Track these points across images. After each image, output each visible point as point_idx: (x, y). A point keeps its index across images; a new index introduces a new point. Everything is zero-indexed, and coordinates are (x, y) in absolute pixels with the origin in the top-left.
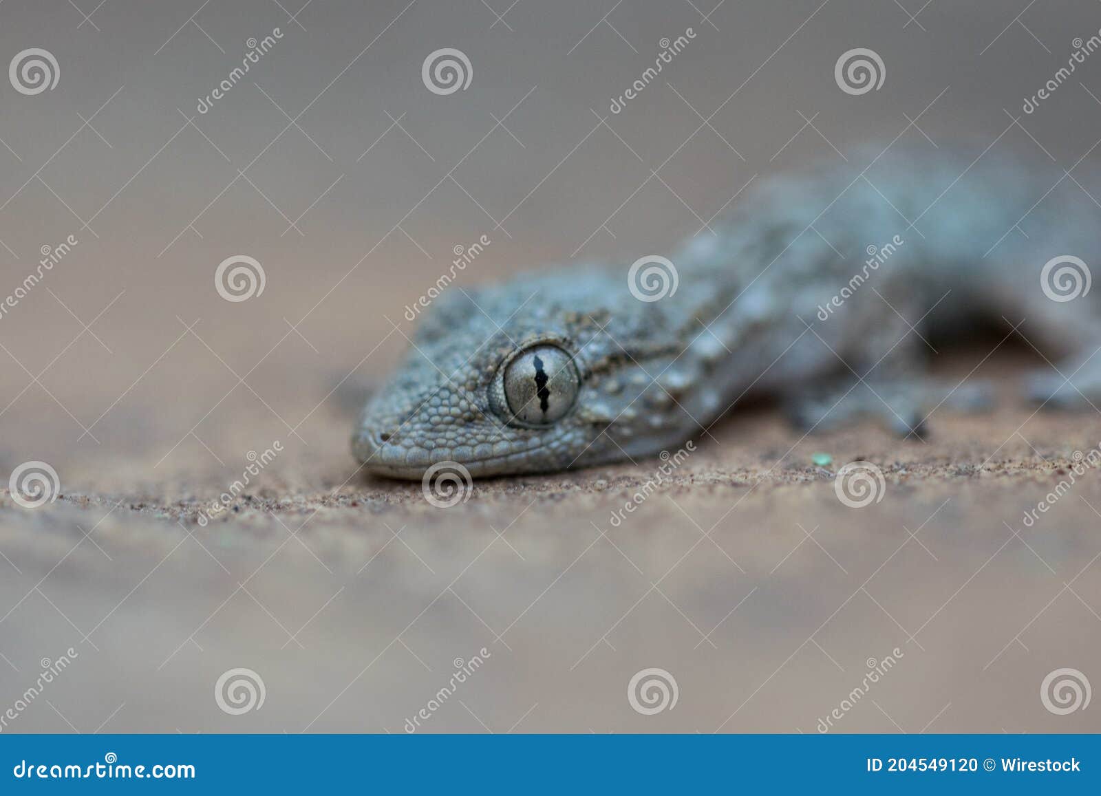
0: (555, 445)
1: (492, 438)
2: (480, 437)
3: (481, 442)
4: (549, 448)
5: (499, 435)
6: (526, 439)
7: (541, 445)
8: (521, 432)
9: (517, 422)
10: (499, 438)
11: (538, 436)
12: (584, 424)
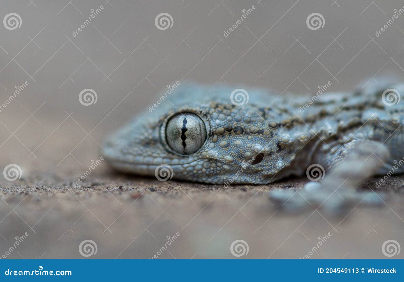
0: (186, 165)
1: (155, 155)
2: (149, 153)
3: (150, 156)
4: (183, 167)
5: (159, 154)
6: (171, 159)
7: (179, 164)
8: (170, 155)
9: (170, 150)
10: (158, 155)
11: (178, 159)
12: (203, 158)
